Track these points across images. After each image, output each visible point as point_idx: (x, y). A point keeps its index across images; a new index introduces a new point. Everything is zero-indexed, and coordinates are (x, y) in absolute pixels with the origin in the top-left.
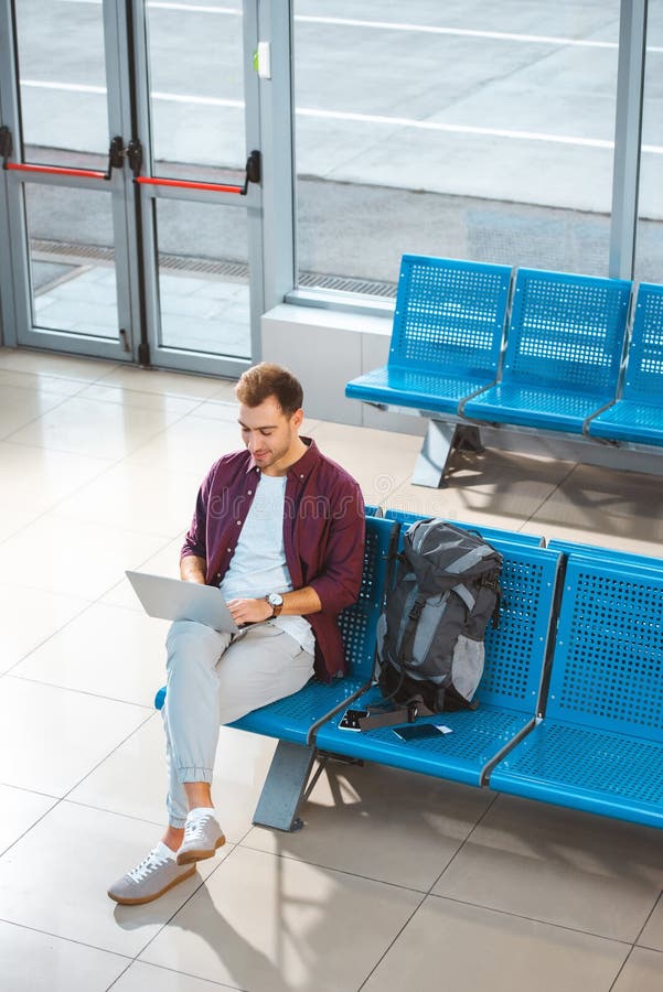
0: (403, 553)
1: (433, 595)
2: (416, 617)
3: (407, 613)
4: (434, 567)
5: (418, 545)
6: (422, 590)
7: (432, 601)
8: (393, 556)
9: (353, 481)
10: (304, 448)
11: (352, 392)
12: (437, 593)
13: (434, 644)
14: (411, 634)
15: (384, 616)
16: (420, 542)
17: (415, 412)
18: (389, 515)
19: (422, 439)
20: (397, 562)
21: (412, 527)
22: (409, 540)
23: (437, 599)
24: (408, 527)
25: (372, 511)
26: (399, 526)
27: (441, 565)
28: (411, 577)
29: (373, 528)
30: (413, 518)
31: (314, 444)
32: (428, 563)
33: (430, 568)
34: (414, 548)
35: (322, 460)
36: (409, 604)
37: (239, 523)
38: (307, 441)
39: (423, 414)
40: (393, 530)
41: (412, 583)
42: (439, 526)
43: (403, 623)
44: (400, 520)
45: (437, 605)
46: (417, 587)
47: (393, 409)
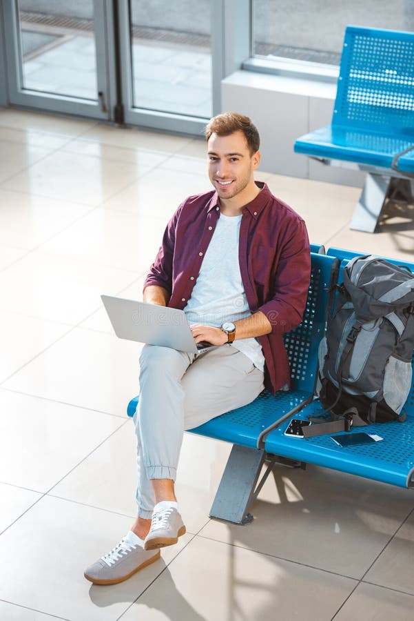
0: (342, 284)
1: (367, 320)
2: (351, 342)
3: (345, 337)
4: (369, 297)
5: (355, 277)
6: (358, 317)
7: (367, 326)
8: (333, 288)
9: (299, 218)
10: (257, 190)
11: (300, 148)
12: (372, 319)
13: (369, 364)
14: (348, 355)
15: (325, 339)
16: (357, 275)
17: (353, 166)
18: (331, 252)
19: (359, 191)
20: (337, 293)
21: (350, 263)
22: (348, 272)
23: (371, 325)
24: (348, 262)
25: (316, 249)
26: (339, 262)
27: (375, 295)
28: (349, 305)
29: (317, 264)
30: (351, 255)
31: (266, 187)
32: (364, 293)
33: (365, 299)
34: (352, 280)
35: (274, 200)
36: (347, 329)
37: (201, 254)
38: (260, 184)
39: (361, 168)
40: (334, 265)
41: (350, 311)
42: (374, 261)
43: (342, 345)
44: (340, 256)
45: (372, 330)
46: (354, 314)
47: (335, 163)
